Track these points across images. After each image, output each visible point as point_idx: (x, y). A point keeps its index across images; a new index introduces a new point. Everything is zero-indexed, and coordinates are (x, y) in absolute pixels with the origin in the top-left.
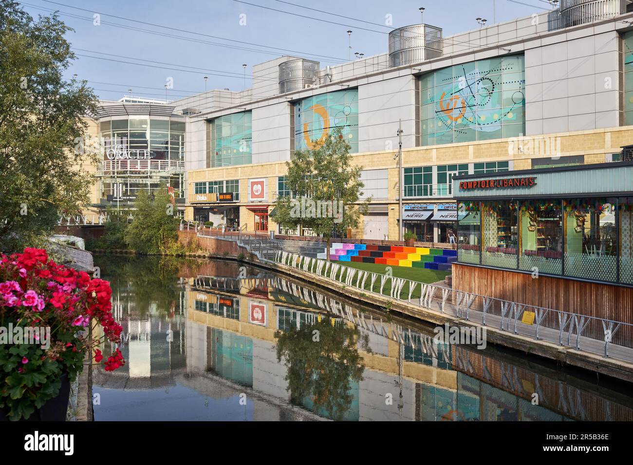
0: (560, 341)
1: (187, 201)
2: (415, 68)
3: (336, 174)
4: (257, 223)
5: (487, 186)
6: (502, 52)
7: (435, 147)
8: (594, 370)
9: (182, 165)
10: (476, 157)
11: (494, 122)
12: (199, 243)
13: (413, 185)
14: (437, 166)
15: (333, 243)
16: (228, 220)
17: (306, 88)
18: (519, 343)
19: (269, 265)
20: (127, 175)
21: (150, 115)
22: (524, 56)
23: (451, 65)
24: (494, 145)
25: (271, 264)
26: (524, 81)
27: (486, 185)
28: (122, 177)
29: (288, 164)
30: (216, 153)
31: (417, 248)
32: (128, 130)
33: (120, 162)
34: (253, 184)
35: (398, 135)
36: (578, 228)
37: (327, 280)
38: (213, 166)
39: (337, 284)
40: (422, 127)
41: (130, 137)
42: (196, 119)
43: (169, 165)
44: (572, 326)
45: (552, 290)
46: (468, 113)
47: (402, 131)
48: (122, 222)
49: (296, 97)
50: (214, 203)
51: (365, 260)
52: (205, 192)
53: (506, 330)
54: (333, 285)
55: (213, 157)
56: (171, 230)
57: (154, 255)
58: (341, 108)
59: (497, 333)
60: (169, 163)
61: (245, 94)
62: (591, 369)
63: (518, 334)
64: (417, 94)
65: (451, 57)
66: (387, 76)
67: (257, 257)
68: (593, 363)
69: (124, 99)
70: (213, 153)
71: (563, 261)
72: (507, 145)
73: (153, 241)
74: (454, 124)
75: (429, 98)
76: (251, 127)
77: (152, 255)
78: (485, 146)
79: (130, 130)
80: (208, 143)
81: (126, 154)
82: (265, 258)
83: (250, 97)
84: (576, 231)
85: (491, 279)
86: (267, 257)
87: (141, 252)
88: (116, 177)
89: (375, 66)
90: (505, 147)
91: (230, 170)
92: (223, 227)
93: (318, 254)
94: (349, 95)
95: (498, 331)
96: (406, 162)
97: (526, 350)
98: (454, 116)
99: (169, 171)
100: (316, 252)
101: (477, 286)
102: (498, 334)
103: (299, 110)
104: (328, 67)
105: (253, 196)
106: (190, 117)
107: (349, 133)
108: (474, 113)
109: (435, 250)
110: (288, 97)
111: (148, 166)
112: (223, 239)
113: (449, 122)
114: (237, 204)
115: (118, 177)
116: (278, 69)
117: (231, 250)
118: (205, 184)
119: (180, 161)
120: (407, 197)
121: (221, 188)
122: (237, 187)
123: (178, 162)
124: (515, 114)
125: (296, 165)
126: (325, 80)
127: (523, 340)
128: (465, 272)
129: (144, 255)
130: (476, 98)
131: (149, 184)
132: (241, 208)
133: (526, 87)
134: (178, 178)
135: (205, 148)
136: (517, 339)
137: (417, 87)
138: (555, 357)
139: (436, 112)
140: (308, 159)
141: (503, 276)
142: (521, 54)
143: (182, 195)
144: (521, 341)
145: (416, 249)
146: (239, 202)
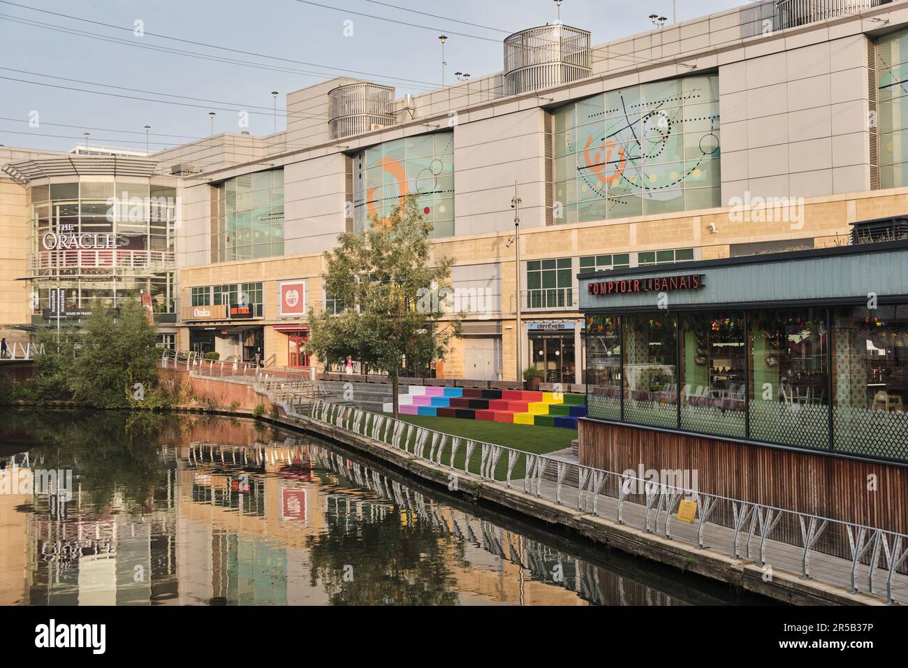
0: (735, 551)
1: (179, 318)
2: (544, 96)
3: (405, 272)
4: (292, 354)
5: (630, 290)
6: (682, 70)
7: (575, 225)
8: (784, 600)
9: (172, 258)
10: (641, 242)
11: (670, 185)
12: (192, 389)
13: (542, 289)
14: (578, 258)
15: (410, 387)
16: (245, 349)
17: (373, 129)
18: (672, 554)
19: (302, 424)
20: (76, 276)
21: (115, 175)
22: (718, 75)
23: (601, 91)
24: (669, 223)
25: (305, 423)
26: (719, 116)
27: (627, 289)
28: (70, 279)
29: (327, 255)
30: (226, 239)
31: (544, 394)
32: (78, 201)
33: (64, 254)
34: (285, 289)
35: (513, 207)
36: (772, 359)
37: (386, 448)
38: (222, 260)
39: (401, 455)
40: (557, 195)
41: (82, 211)
42: (194, 182)
43: (149, 258)
44: (754, 524)
45: (730, 464)
46: (629, 170)
47: (519, 201)
48: (63, 354)
49: (354, 145)
50: (222, 322)
51: (460, 415)
52: (208, 303)
53: (653, 530)
54: (394, 456)
55: (222, 245)
56: (147, 368)
57: (118, 409)
58: (427, 163)
59: (637, 537)
60: (149, 255)
61: (276, 140)
62: (781, 599)
63: (671, 539)
64: (548, 139)
65: (602, 79)
66: (499, 110)
67: (284, 411)
68: (784, 588)
69: (77, 149)
70: (222, 238)
71: (748, 414)
72: (691, 222)
73: (116, 385)
74: (607, 189)
75: (567, 146)
76: (282, 196)
77: (113, 409)
78: (657, 224)
79: (82, 201)
80: (213, 222)
81: (75, 240)
82: (297, 412)
83: (283, 145)
84: (768, 363)
85: (638, 445)
86: (299, 410)
87: (96, 404)
88: (58, 278)
89: (483, 93)
90: (687, 225)
91: (248, 266)
92: (236, 361)
93: (384, 405)
94: (439, 142)
95: (640, 533)
96: (529, 251)
97: (682, 567)
98: (607, 176)
99: (148, 270)
100: (382, 401)
101: (616, 457)
102: (640, 540)
103: (360, 167)
104: (409, 96)
105: (286, 309)
106: (185, 179)
107: (439, 205)
108: (638, 169)
109: (572, 397)
110: (341, 145)
111: (113, 260)
113: (599, 184)
114: (260, 323)
115: (61, 279)
116: (326, 99)
117: (244, 399)
118: (208, 289)
119: (168, 252)
120: (532, 310)
121: (233, 297)
122: (260, 294)
123: (163, 253)
124: (705, 171)
125: (342, 256)
126: (404, 117)
127: (677, 549)
128: (597, 433)
129: (100, 409)
130: (641, 146)
131: (115, 291)
132: (266, 329)
133: (721, 127)
134: (165, 280)
135: (209, 230)
136: (669, 547)
137: (548, 128)
138: (726, 578)
139: (579, 169)
140: (363, 248)
141: (655, 440)
142: (713, 72)
143: (171, 309)
144: (674, 551)
145: (542, 395)
146: (263, 319)
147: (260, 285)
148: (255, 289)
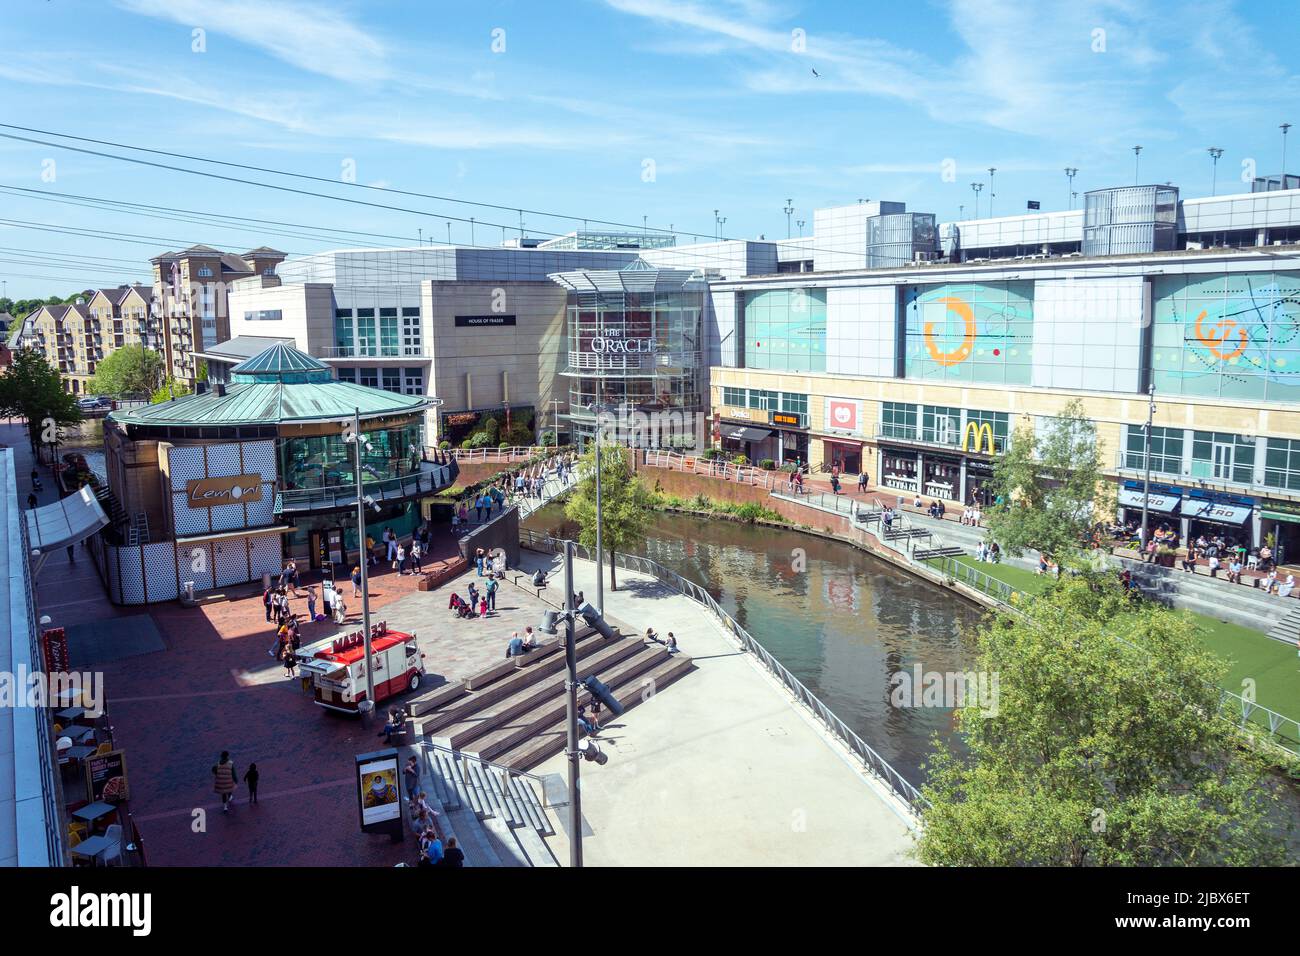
7: (1191, 401)
10: (1272, 428)
14: (1192, 431)
16: (785, 451)
23: (1224, 271)
30: (756, 344)
34: (835, 405)
42: (719, 288)
49: (912, 280)
50: (763, 425)
52: (743, 404)
58: (998, 308)
65: (1226, 260)
74: (1221, 365)
91: (790, 378)
96: (1132, 416)
98: (1223, 352)
105: (835, 423)
106: (709, 284)
107: (1011, 349)
108: (1263, 351)
112: (821, 508)
113: (1212, 359)
114: (806, 432)
117: (838, 527)
118: (742, 391)
120: (1132, 470)
121: (773, 403)
122: (804, 405)
130: (1269, 330)
132: (810, 437)
139: (1186, 340)
146: (809, 428)
147: (804, 397)
148: (797, 400)
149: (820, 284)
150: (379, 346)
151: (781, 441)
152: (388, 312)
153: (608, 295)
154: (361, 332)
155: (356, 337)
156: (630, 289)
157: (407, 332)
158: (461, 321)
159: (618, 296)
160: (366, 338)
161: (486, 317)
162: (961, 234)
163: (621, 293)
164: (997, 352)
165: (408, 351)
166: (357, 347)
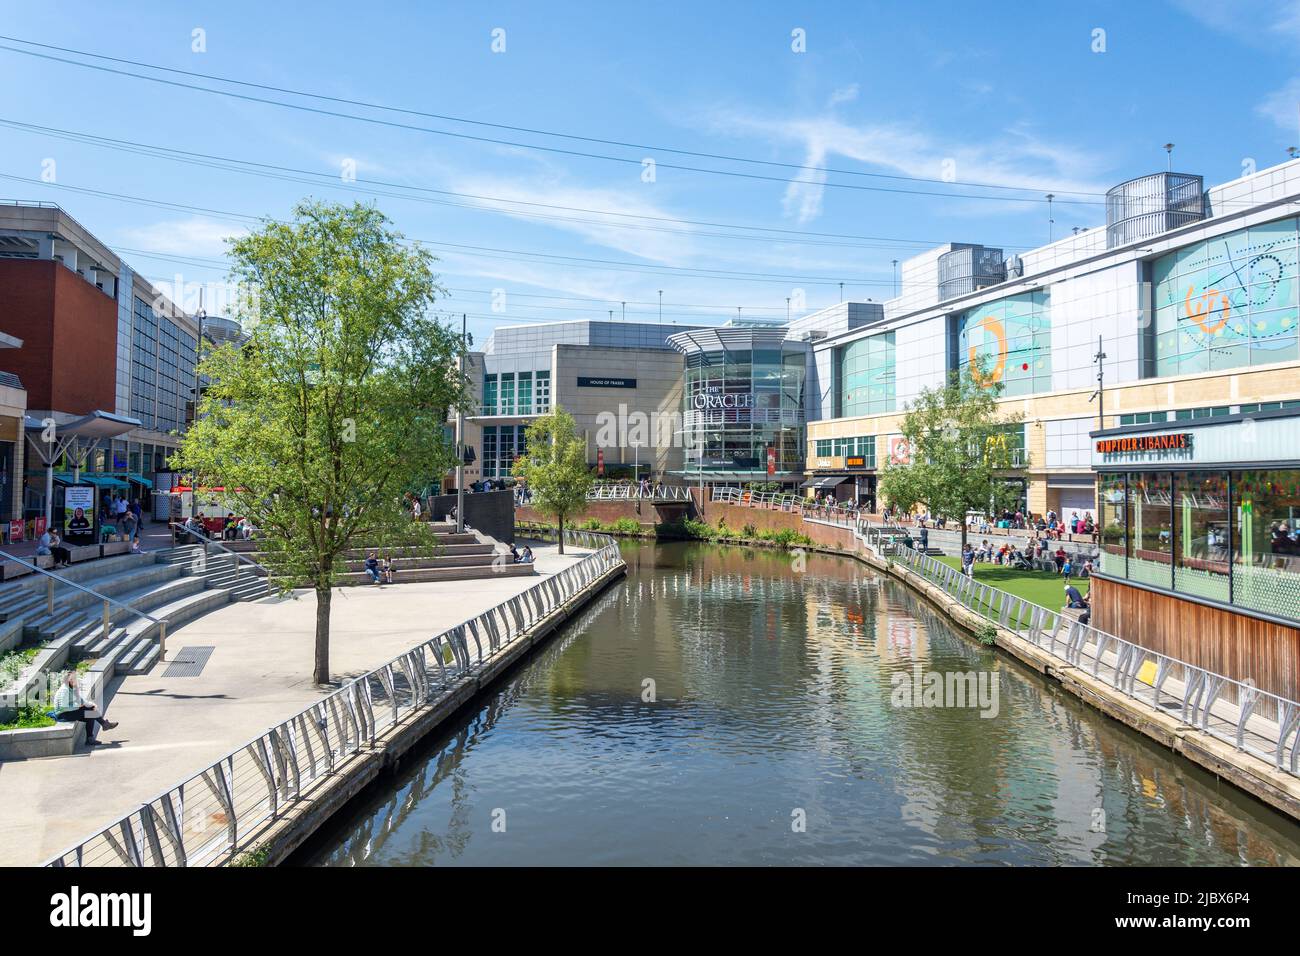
1: (808, 467)
2: (1144, 248)
5: (1130, 449)
7: (1170, 379)
8: (1214, 770)
10: (1243, 394)
11: (1281, 333)
14: (1174, 412)
17: (977, 291)
18: (1129, 713)
21: (753, 342)
23: (1203, 238)
24: (1275, 374)
30: (847, 397)
33: (711, 414)
34: (894, 442)
41: (726, 375)
42: (821, 347)
47: (1104, 356)
49: (959, 307)
50: (840, 472)
52: (830, 455)
58: (1026, 320)
60: (781, 412)
62: (1211, 770)
63: (1135, 698)
65: (1203, 226)
68: (1214, 759)
71: (1232, 579)
76: (894, 357)
78: (1261, 376)
81: (720, 401)
89: (1089, 248)
96: (1122, 406)
99: (783, 424)
101: (1120, 614)
103: (964, 327)
105: (893, 460)
106: (813, 344)
108: (1244, 317)
110: (946, 307)
111: (751, 418)
112: (836, 525)
113: (1201, 335)
114: (873, 473)
115: (709, 434)
116: (936, 264)
117: (846, 542)
118: (829, 441)
119: (798, 409)
121: (851, 449)
122: (873, 446)
123: (794, 410)
128: (1105, 590)
130: (1248, 293)
131: (752, 443)
132: (877, 479)
136: (1127, 706)
138: (1169, 742)
139: (1179, 320)
143: (801, 458)
144: (1131, 710)
146: (876, 470)
147: (872, 438)
148: (868, 442)
149: (890, 327)
150: (516, 407)
151: (857, 487)
152: (525, 376)
153: (710, 355)
154: (504, 395)
155: (499, 399)
156: (730, 348)
157: (539, 393)
158: (583, 382)
159: (718, 354)
160: (507, 399)
161: (608, 379)
162: (1024, 265)
163: (721, 351)
164: (1025, 367)
165: (539, 410)
166: (499, 407)
